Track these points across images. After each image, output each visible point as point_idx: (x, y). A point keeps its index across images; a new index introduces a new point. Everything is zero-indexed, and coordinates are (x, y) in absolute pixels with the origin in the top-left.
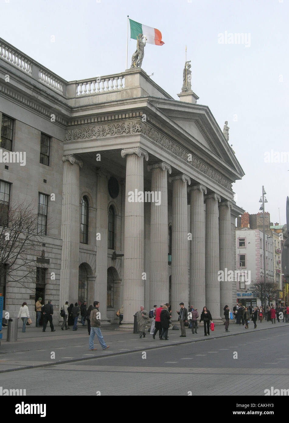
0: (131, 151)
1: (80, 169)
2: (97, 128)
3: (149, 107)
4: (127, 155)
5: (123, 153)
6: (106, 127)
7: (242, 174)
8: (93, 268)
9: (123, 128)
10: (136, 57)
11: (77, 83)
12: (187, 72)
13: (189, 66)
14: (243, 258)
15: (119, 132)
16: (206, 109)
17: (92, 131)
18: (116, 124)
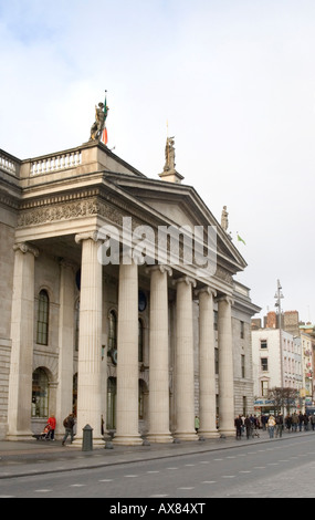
0: (86, 236)
1: (36, 259)
2: (51, 211)
3: (105, 183)
4: (82, 241)
5: (77, 238)
6: (61, 209)
7: (244, 264)
8: (54, 373)
9: (78, 209)
10: (95, 129)
11: (32, 162)
12: (169, 149)
13: (173, 142)
14: (264, 361)
15: (74, 215)
16: (191, 189)
17: (46, 214)
18: (70, 205)
